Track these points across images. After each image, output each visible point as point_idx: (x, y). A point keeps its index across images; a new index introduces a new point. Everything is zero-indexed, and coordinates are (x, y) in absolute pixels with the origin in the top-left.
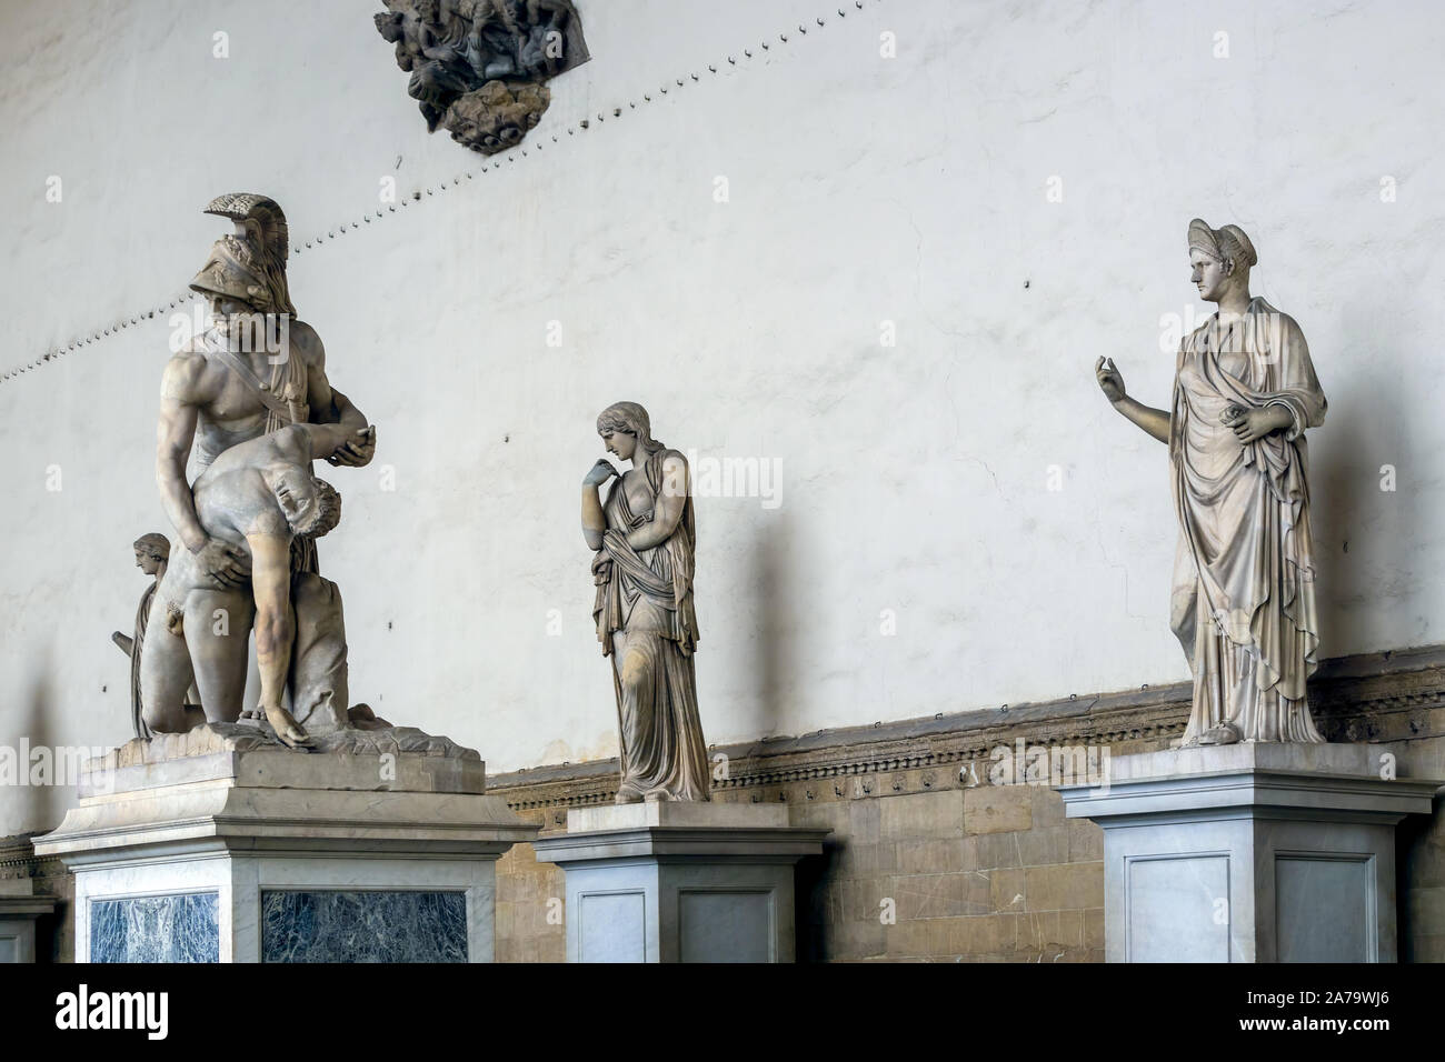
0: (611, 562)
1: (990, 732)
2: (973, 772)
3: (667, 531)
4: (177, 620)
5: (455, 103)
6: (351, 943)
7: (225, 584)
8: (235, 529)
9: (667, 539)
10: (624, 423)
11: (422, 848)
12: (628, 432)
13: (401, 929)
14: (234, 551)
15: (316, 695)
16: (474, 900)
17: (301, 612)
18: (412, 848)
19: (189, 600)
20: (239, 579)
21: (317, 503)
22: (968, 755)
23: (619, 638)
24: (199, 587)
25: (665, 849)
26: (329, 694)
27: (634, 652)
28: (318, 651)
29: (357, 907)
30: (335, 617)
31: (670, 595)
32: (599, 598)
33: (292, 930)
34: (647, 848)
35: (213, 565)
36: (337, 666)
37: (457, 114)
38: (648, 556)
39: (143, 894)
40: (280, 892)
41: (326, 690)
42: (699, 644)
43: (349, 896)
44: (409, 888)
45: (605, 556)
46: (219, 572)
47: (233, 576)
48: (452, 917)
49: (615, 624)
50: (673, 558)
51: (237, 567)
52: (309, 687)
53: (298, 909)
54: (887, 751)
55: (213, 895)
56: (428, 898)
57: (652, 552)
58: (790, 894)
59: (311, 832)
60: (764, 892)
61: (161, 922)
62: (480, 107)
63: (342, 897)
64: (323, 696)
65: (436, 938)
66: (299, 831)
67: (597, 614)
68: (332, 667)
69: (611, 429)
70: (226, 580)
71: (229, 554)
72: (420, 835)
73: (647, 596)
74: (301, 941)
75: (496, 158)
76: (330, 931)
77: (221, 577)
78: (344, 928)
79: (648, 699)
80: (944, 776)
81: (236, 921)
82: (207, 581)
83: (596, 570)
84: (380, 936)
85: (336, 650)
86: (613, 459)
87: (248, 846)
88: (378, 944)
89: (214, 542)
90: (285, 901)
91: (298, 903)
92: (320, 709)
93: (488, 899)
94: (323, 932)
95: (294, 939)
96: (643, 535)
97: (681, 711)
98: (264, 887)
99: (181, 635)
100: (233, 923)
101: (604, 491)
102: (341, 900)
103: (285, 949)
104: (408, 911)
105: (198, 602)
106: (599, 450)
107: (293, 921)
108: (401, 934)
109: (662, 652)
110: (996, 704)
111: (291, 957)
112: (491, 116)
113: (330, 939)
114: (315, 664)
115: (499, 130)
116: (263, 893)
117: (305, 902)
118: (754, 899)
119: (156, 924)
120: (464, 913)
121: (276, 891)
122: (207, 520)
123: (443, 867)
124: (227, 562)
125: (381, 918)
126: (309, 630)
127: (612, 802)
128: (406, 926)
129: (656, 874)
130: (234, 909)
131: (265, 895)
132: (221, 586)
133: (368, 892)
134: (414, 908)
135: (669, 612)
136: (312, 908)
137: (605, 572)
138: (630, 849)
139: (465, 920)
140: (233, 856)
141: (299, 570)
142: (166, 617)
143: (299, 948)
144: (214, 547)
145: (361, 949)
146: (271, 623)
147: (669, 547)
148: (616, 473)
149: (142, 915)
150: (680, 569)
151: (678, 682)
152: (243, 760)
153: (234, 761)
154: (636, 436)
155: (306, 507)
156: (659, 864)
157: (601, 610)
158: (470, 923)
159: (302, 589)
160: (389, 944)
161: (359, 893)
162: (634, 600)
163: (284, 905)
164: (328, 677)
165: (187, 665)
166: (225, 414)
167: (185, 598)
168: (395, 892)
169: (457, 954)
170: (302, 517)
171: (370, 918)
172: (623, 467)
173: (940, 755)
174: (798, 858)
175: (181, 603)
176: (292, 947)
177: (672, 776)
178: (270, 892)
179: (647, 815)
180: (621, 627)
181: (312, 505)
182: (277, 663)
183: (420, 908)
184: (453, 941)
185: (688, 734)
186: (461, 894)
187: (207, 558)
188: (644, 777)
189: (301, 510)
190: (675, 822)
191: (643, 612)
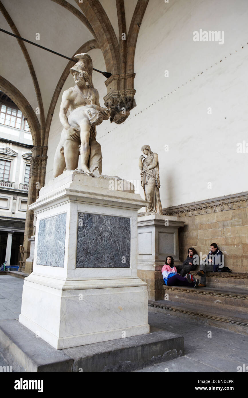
0: (144, 172)
1: (221, 201)
2: (217, 209)
3: (155, 166)
4: (62, 149)
5: (115, 116)
6: (101, 229)
7: (74, 139)
8: (77, 124)
9: (155, 167)
10: (146, 148)
11: (120, 205)
12: (147, 150)
13: (114, 226)
14: (76, 129)
15: (94, 168)
16: (132, 220)
17: (92, 148)
18: (118, 205)
19: (65, 143)
20: (77, 138)
21: (97, 115)
22: (216, 206)
23: (146, 186)
24: (68, 140)
25: (157, 223)
26: (97, 167)
27: (149, 188)
28: (96, 157)
29: (103, 219)
30: (100, 150)
31: (155, 177)
32: (142, 179)
33: (86, 224)
34: (153, 223)
35: (71, 133)
36: (100, 161)
37: (116, 117)
38: (151, 170)
39: (50, 217)
40: (83, 213)
41: (97, 166)
42: (160, 187)
43: (101, 216)
44: (117, 216)
45: (143, 171)
46: (72, 135)
47: (76, 136)
48: (127, 224)
49: (145, 183)
50: (156, 171)
51: (77, 134)
52: (93, 166)
53: (88, 218)
54: (197, 207)
55: (65, 214)
56: (121, 219)
57: (152, 170)
58: (178, 234)
59: (92, 196)
60: (173, 233)
61: (53, 223)
62: (119, 116)
63: (100, 216)
64: (96, 168)
65: (123, 229)
66: (89, 196)
67: (141, 182)
68: (98, 161)
69: (144, 149)
70: (74, 137)
71: (75, 130)
72: (121, 201)
73: (151, 178)
74: (88, 227)
75: (121, 124)
76: (96, 225)
77: (73, 136)
78: (100, 224)
79: (152, 196)
80: (210, 210)
81: (71, 220)
82: (69, 138)
83: (141, 174)
84: (109, 228)
85: (99, 157)
86: (144, 155)
87: (75, 199)
88: (108, 230)
89: (71, 127)
90: (84, 216)
91: (88, 217)
92: (95, 171)
93: (136, 220)
94: (94, 225)
95: (86, 226)
96: (150, 167)
97: (158, 199)
98: (79, 211)
99: (63, 154)
100: (70, 220)
101: (143, 160)
102: (99, 217)
103: (84, 229)
104: (116, 221)
105: (67, 143)
106: (142, 153)
107: (87, 221)
108: (114, 227)
109: (154, 188)
110: (223, 195)
111: (85, 231)
112: (121, 117)
113: (96, 227)
114: (94, 160)
115: (122, 119)
116: (79, 213)
117: (90, 216)
118: (171, 234)
119: (52, 223)
120: (130, 224)
121: (82, 213)
122: (70, 123)
123: (125, 211)
124: (75, 132)
125: (109, 223)
126: (93, 152)
127: (144, 215)
128: (116, 225)
129: (155, 228)
130: (70, 216)
131: (79, 214)
132: (73, 139)
133: (106, 216)
134: (118, 221)
135: (156, 180)
136: (91, 218)
137: (143, 174)
138: (150, 224)
139: (130, 225)
140: (71, 202)
141: (91, 138)
142: (60, 149)
143: (88, 229)
144: (72, 128)
145: (104, 231)
146: (84, 144)
147: (155, 169)
148: (144, 157)
149: (49, 222)
150: (157, 173)
151: (157, 193)
152: (75, 176)
153: (73, 177)
154: (148, 150)
155: (95, 115)
156: (155, 227)
157: (142, 181)
158: (131, 226)
159: (92, 142)
160: (111, 230)
161: (104, 216)
162: (149, 178)
163: (84, 217)
164: (97, 163)
165: (64, 162)
166: (76, 104)
167: (64, 143)
168: (113, 216)
169: (128, 234)
170: (93, 118)
171: (107, 223)
172: (146, 156)
173: (209, 207)
174: (179, 227)
175: (63, 145)
176: (86, 229)
177: (156, 211)
178: (81, 213)
179: (153, 217)
180: (146, 184)
181: (96, 116)
182: (86, 153)
183: (119, 221)
184: (127, 231)
185: (159, 203)
186: (129, 218)
187: (70, 131)
188: (150, 211)
189: (93, 116)
190: (158, 218)
191: (151, 181)
